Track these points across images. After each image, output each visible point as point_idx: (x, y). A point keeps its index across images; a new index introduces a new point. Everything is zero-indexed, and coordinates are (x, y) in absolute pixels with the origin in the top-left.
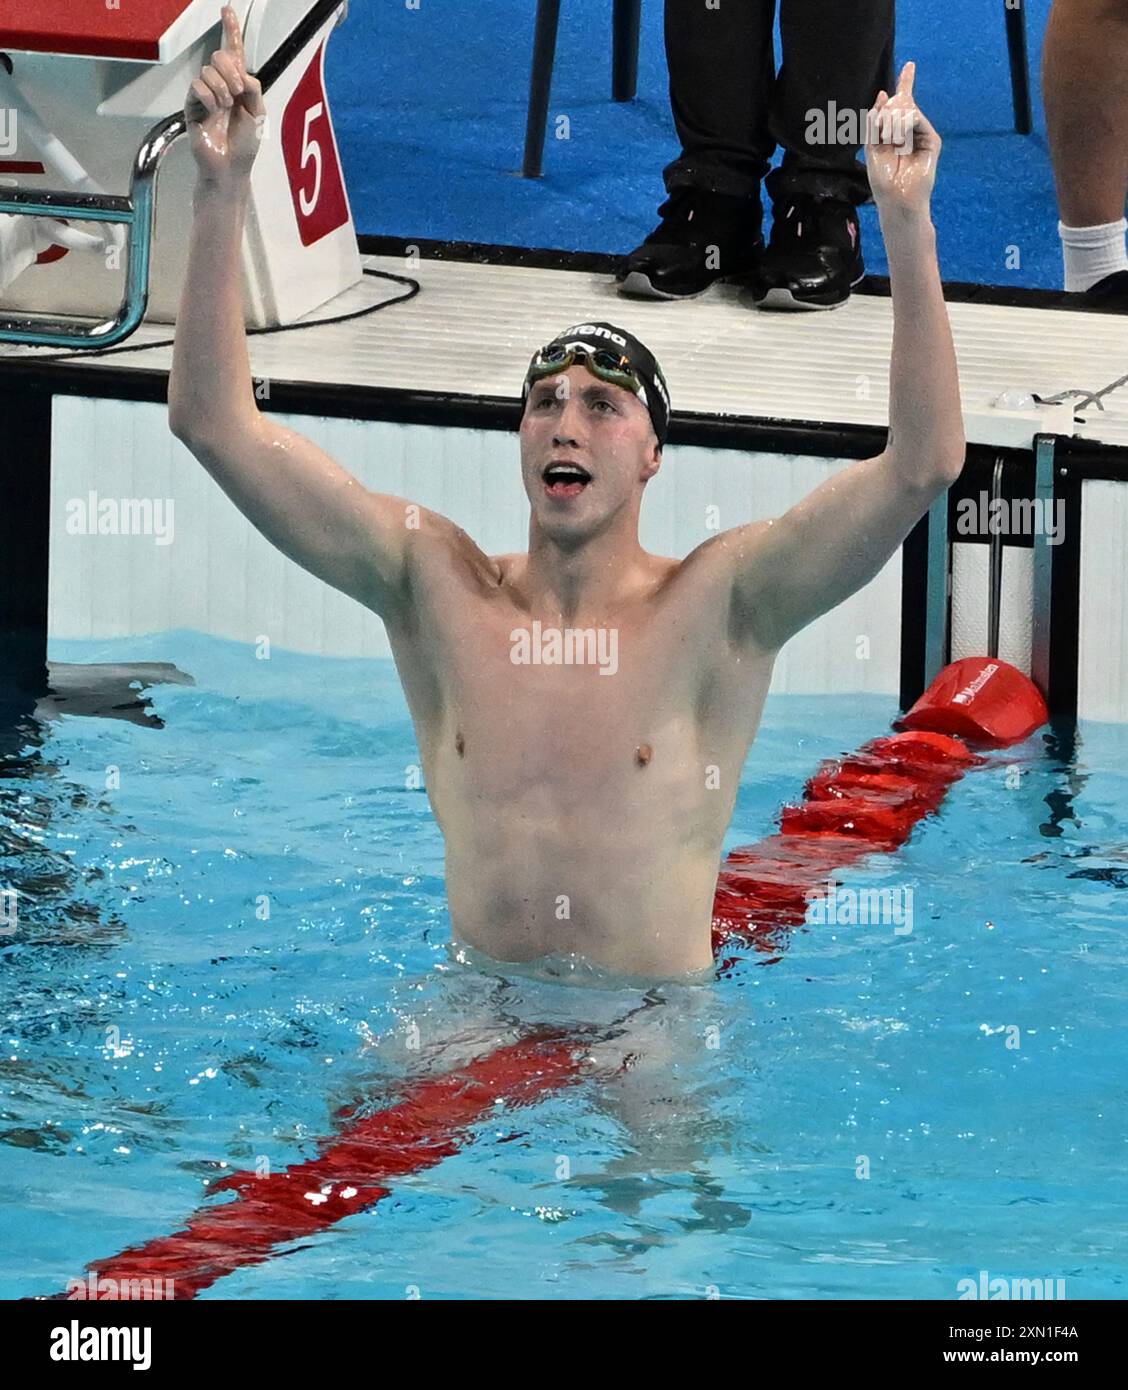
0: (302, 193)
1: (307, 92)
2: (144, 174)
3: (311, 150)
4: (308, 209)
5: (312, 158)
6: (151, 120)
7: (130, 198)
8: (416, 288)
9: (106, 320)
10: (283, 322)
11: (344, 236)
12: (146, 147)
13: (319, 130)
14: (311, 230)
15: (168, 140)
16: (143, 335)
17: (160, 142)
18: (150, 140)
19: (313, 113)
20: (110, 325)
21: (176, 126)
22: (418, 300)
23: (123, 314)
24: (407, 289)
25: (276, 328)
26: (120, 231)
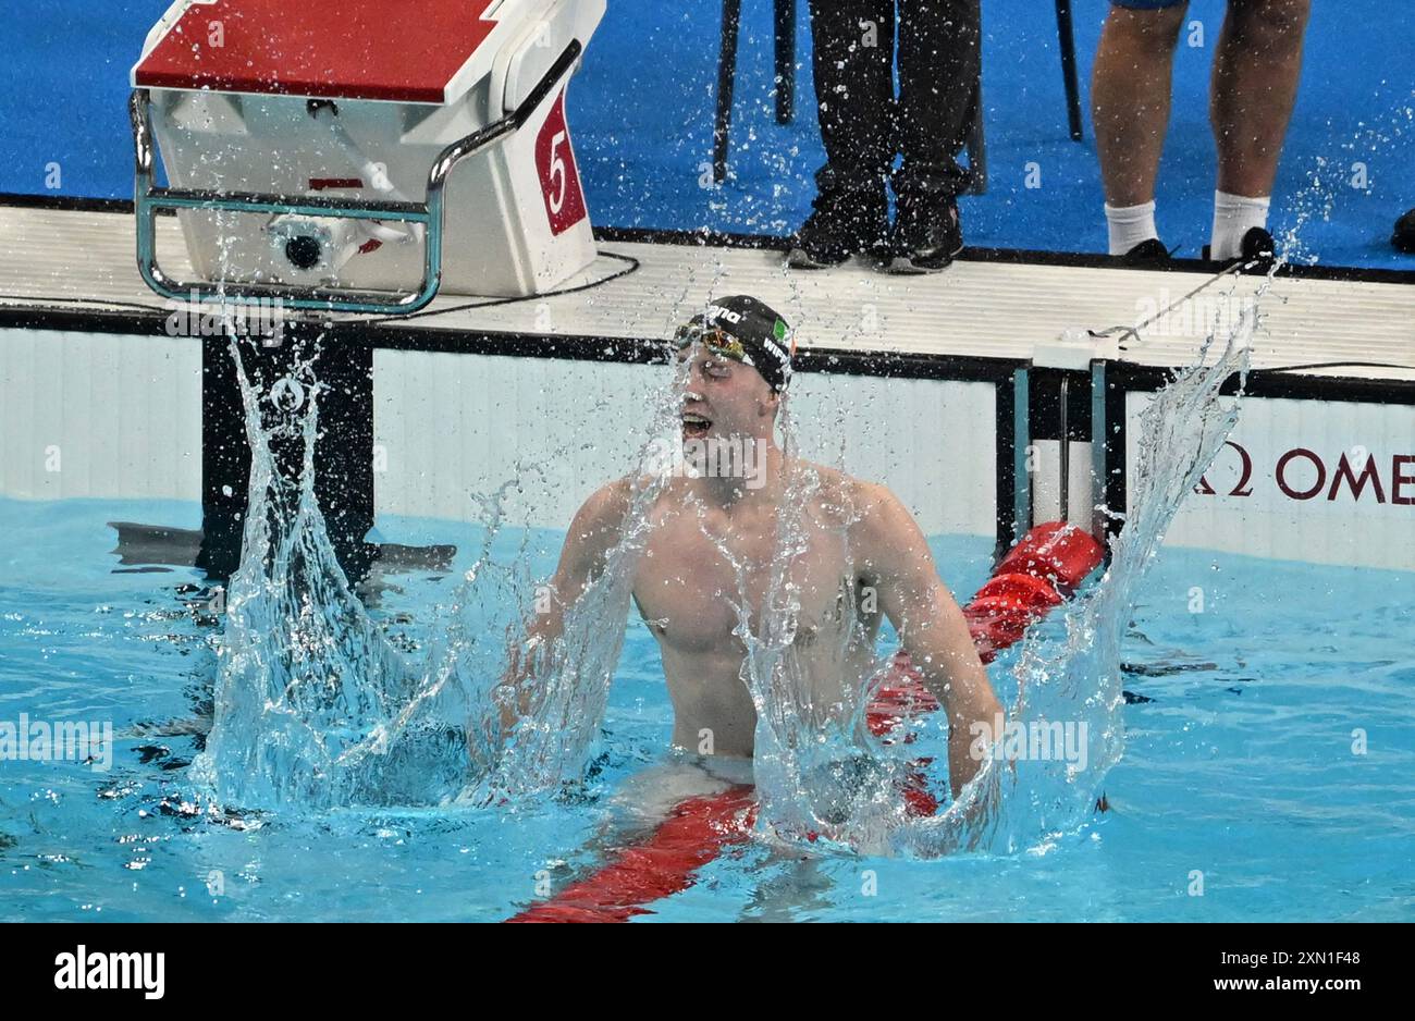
0: (551, 197)
1: (553, 123)
2: (435, 186)
3: (557, 165)
4: (556, 208)
5: (558, 171)
6: (439, 147)
7: (426, 204)
8: (636, 266)
9: (411, 293)
10: (539, 292)
11: (583, 227)
12: (436, 167)
13: (563, 150)
14: (559, 224)
15: (452, 161)
16: (439, 303)
17: (447, 162)
18: (440, 161)
19: (558, 139)
20: (414, 297)
21: (458, 151)
22: (640, 273)
23: (423, 289)
24: (630, 265)
25: (535, 296)
26: (419, 228)
